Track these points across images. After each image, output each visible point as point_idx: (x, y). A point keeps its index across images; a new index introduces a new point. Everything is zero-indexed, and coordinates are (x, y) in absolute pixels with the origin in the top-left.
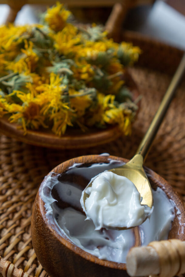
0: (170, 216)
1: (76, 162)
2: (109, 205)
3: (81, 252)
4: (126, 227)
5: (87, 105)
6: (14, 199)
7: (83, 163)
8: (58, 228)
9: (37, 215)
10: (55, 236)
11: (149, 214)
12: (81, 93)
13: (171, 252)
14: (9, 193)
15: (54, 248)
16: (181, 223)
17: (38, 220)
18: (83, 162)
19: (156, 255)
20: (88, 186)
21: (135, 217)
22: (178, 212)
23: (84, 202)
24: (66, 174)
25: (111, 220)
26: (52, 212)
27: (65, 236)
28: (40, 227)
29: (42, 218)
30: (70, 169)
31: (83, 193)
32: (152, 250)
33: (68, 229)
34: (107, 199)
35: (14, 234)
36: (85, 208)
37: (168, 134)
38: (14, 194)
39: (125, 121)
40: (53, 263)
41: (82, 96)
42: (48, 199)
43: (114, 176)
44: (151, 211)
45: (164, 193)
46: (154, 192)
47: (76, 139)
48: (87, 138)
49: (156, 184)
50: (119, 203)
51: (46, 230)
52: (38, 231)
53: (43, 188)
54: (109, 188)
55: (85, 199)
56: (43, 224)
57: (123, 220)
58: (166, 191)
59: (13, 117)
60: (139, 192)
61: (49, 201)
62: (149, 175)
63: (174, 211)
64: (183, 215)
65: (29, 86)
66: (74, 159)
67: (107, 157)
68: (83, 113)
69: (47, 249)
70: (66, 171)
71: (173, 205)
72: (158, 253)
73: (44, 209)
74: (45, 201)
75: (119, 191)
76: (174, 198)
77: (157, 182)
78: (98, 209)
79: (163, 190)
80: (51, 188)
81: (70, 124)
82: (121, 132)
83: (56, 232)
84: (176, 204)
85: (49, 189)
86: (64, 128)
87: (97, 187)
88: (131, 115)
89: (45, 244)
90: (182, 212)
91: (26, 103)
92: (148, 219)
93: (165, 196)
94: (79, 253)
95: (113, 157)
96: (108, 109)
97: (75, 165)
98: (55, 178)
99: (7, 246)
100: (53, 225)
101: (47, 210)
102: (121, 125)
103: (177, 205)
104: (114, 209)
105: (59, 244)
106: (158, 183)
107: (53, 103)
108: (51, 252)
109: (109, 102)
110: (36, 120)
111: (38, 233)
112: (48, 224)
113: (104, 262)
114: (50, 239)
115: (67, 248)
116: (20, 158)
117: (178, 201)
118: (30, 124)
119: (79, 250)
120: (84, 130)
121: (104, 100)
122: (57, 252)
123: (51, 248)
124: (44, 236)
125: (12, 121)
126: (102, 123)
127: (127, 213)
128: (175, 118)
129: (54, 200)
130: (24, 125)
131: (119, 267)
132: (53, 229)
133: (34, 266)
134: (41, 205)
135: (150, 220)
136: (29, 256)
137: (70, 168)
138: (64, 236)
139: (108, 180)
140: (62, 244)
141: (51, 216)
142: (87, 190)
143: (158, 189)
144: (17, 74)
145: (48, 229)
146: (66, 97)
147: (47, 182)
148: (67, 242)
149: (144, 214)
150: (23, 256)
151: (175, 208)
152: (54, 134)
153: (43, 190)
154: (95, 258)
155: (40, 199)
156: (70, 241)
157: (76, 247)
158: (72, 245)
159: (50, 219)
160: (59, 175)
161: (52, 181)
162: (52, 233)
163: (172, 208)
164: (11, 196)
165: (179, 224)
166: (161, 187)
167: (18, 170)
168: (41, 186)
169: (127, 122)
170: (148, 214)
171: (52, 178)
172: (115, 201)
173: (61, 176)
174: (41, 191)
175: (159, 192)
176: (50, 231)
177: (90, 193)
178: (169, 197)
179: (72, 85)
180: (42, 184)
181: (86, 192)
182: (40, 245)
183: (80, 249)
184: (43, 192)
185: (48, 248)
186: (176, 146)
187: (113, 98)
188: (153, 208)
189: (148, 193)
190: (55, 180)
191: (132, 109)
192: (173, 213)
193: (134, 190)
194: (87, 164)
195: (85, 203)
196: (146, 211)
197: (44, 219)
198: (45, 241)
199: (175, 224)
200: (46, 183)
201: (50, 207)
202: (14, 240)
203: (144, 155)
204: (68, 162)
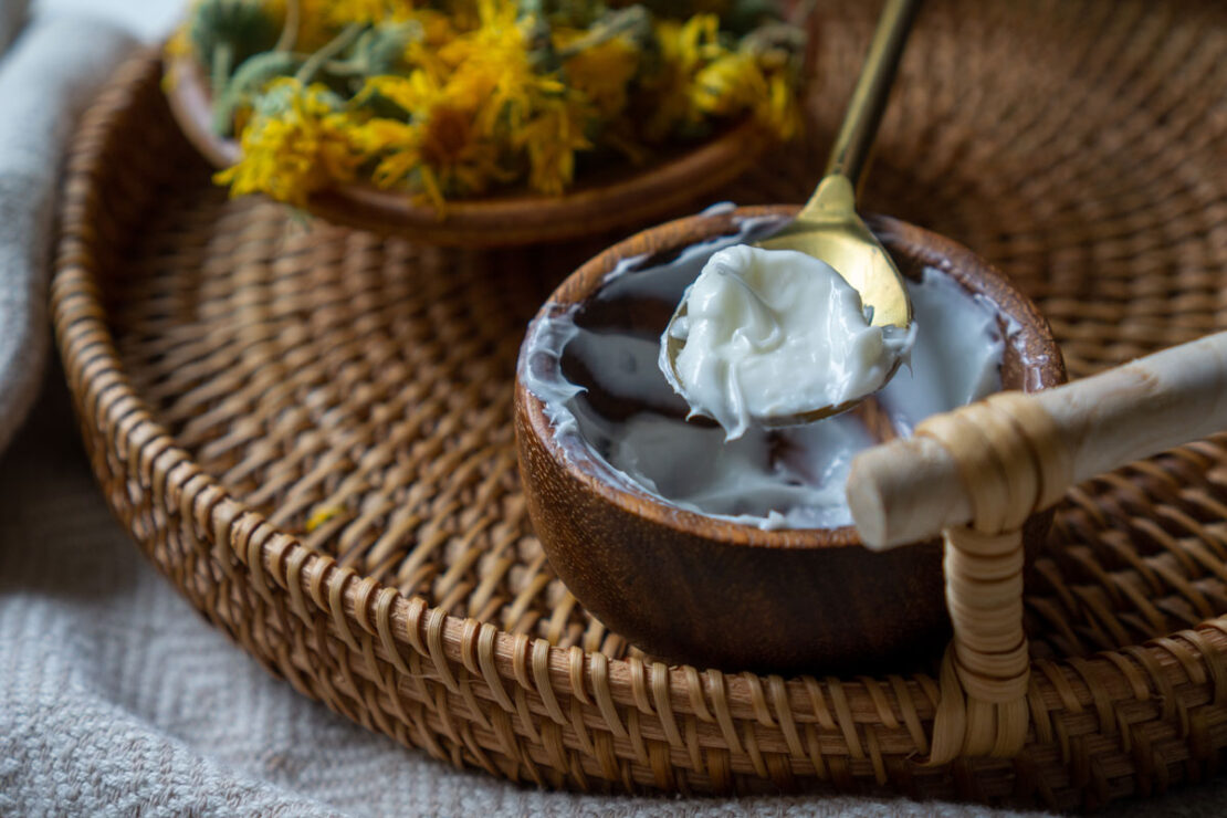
0: (990, 351)
1: (626, 256)
2: (758, 350)
3: (697, 523)
4: (832, 406)
5: (628, 71)
6: (467, 441)
7: (652, 252)
8: (604, 468)
9: (529, 447)
10: (598, 494)
11: (904, 351)
12: (598, 32)
13: (992, 436)
14: (445, 426)
15: (605, 535)
16: (1028, 357)
17: (534, 461)
18: (648, 249)
19: (942, 455)
20: (676, 314)
21: (856, 365)
22: (1013, 328)
23: (673, 364)
24: (602, 302)
25: (774, 397)
26: (573, 424)
27: (633, 487)
28: (546, 480)
29: (545, 448)
30: (611, 282)
31: (664, 340)
32: (927, 446)
33: (648, 476)
34: (747, 335)
35: (489, 548)
36: (680, 382)
37: (948, 118)
38: (461, 428)
39: (770, 93)
40: (620, 587)
41: (602, 44)
42: (554, 387)
43: (753, 258)
44: (909, 339)
45: (951, 280)
46: (913, 288)
47: (618, 190)
48: (653, 179)
49: (915, 258)
50: (789, 337)
51: (566, 483)
52: (543, 497)
53: (529, 358)
54: (745, 297)
55: (673, 356)
56: (552, 469)
57: (818, 387)
58: (957, 271)
59: (388, 166)
60: (852, 288)
61: (559, 395)
62: (887, 237)
63: (996, 329)
64: (1030, 332)
65: (415, 53)
66: (616, 250)
67: (726, 216)
68: (620, 101)
69: (587, 546)
70: (599, 290)
71: (991, 310)
72: (947, 448)
73: (546, 419)
74: (542, 395)
75: (782, 300)
76: (988, 287)
77: (919, 253)
78: (720, 372)
79: (946, 271)
80: (559, 354)
81: (581, 143)
82: (766, 132)
83: (599, 479)
84: (1000, 303)
85: (552, 359)
86: (566, 164)
87: (705, 306)
88: (786, 66)
89: (574, 531)
90: (1024, 322)
91: (421, 113)
92: (903, 368)
93: (955, 292)
94: (691, 528)
95: (749, 210)
96: (704, 63)
97: (622, 267)
98: (562, 320)
99: (473, 590)
100: (587, 462)
101: (556, 423)
102: (762, 110)
103: (1004, 304)
104: (775, 362)
105: (619, 516)
106: (924, 254)
107: (508, 84)
108: (599, 552)
109: (702, 40)
110: (470, 163)
111: (548, 506)
112: (569, 462)
113: (781, 534)
114: (586, 509)
115: (647, 522)
116: (461, 314)
117: (1004, 291)
118: (453, 181)
119: (687, 517)
120: (636, 155)
121: (682, 40)
122: (619, 545)
123: (598, 537)
124: (566, 505)
125: (385, 183)
126: (695, 117)
127: (824, 362)
128: (960, 61)
129: (575, 389)
130: (433, 190)
131: (835, 538)
132: (586, 475)
133: (574, 630)
134: (533, 411)
135: (910, 367)
136: (550, 604)
137: (608, 278)
138: (628, 486)
139: (736, 272)
140: (627, 513)
141: (575, 439)
142: (676, 327)
143: (929, 273)
144: (369, 26)
145: (571, 478)
146: (545, 55)
147: (541, 337)
148: (643, 502)
149: (886, 351)
150: (531, 607)
151: (998, 318)
152: (537, 194)
153: (531, 363)
154: (748, 531)
155: (527, 395)
156: (651, 497)
157: (675, 513)
158: (661, 507)
159: (570, 448)
160: (575, 307)
161: (554, 332)
162: (586, 488)
163: (988, 320)
164: (455, 435)
165: (1021, 365)
166: (935, 265)
167: (459, 352)
168: (522, 355)
169: (780, 94)
170: (898, 349)
171: (554, 321)
172: (775, 333)
173: (583, 311)
174: (524, 371)
175: (934, 283)
176: (580, 484)
177: (687, 335)
178: (970, 291)
179: (561, 16)
180: (523, 348)
181: (673, 334)
182: (562, 542)
183: (690, 515)
184: (532, 370)
185: (588, 540)
186: (983, 150)
187: (710, 24)
188: (914, 327)
189: (887, 288)
190: (565, 328)
191: (785, 45)
192: (995, 338)
193: (832, 282)
194: (665, 255)
195: (677, 368)
196: (891, 342)
197: (552, 451)
198: (573, 522)
199: (1011, 368)
200: (535, 341)
201: (565, 412)
202: (491, 567)
203: (854, 177)
204: (597, 262)
